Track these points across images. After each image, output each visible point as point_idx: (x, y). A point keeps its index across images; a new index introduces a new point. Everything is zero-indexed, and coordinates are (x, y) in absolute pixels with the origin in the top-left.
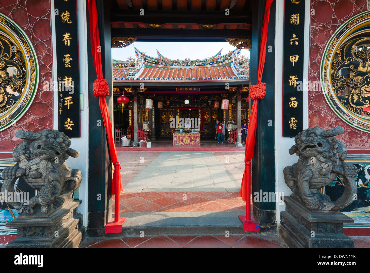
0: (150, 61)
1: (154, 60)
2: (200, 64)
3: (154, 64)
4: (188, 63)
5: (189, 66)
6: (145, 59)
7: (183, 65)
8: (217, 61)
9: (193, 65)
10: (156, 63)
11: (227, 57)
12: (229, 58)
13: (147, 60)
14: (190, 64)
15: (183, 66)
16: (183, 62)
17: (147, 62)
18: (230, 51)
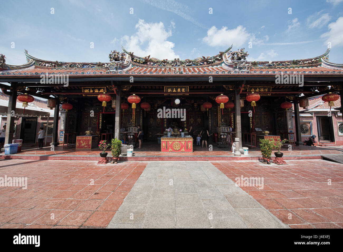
0: (138, 61)
1: (142, 60)
2: (190, 64)
3: (141, 63)
4: (178, 63)
5: (178, 66)
6: (133, 59)
7: (172, 64)
8: (208, 62)
9: (183, 65)
10: (144, 63)
11: (218, 57)
12: (220, 58)
13: (134, 60)
14: (179, 64)
15: (173, 66)
16: (172, 62)
17: (134, 62)
18: (220, 52)
